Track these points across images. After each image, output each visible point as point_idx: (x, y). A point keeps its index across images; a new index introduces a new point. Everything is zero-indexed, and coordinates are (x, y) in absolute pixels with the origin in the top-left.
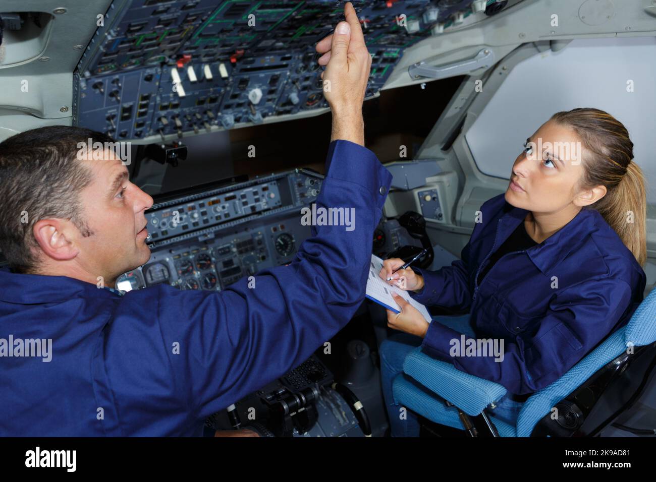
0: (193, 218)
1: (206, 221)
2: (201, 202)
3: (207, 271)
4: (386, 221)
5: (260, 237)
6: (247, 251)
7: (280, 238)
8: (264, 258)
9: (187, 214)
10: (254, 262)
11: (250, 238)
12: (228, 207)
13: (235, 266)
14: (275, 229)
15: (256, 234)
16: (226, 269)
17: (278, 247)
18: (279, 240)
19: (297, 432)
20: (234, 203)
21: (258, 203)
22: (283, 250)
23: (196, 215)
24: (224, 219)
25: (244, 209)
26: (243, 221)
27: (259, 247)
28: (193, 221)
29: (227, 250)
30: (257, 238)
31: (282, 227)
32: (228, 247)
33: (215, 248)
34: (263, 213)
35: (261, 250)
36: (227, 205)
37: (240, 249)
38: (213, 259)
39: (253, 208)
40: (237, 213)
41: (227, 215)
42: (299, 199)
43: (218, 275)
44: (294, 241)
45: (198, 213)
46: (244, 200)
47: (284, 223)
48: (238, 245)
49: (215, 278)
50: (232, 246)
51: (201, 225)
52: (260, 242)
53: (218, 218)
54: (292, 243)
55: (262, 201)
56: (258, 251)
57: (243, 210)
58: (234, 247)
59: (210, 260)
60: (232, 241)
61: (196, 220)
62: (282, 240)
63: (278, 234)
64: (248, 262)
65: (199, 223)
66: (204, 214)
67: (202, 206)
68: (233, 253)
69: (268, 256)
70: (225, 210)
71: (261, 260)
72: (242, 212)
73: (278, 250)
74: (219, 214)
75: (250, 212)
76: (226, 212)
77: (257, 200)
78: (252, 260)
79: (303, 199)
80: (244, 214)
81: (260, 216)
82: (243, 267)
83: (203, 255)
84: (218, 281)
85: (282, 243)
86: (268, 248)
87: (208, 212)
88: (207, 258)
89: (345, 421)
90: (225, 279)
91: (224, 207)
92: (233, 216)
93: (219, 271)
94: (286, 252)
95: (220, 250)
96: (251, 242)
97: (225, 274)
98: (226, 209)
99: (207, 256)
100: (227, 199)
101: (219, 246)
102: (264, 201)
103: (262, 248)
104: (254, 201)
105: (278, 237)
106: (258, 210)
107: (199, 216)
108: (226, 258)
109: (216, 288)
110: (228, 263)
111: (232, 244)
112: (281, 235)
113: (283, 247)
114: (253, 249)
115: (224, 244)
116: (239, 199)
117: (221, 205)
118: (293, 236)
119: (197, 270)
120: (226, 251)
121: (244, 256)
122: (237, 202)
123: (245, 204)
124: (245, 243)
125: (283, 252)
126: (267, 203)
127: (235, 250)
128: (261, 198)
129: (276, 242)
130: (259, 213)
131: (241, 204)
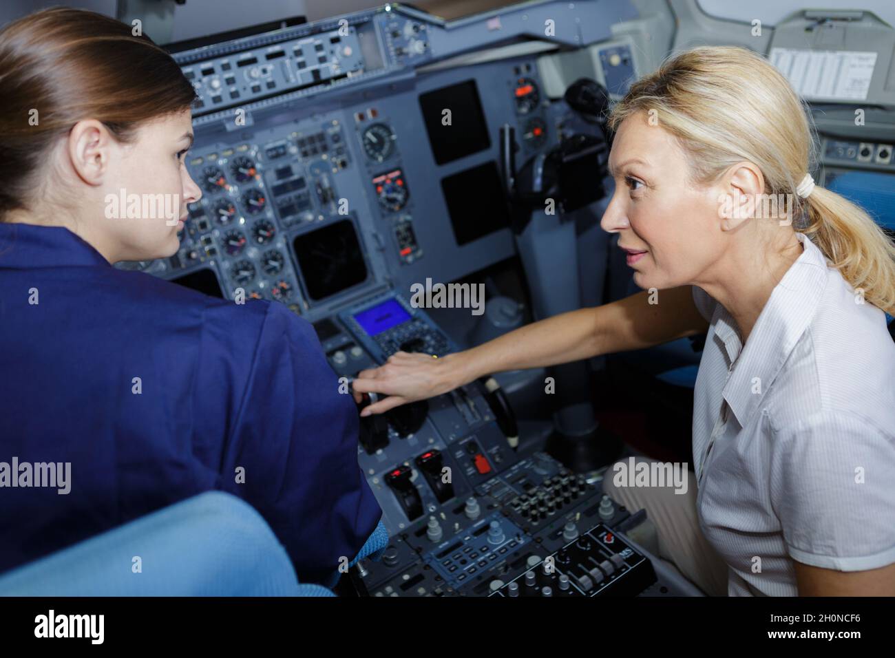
0: (214, 89)
1: (234, 95)
2: (225, 61)
3: (249, 186)
4: (547, 103)
5: (337, 129)
6: (315, 152)
7: (371, 130)
8: (344, 164)
9: (200, 81)
10: (328, 171)
11: (319, 130)
12: (272, 71)
13: (295, 177)
14: (362, 117)
15: (330, 125)
16: (280, 182)
17: (368, 147)
18: (369, 135)
19: (397, 434)
20: (283, 65)
21: (323, 65)
22: (376, 151)
23: (216, 84)
24: (265, 91)
25: (301, 75)
26: (299, 94)
27: (336, 146)
28: (213, 94)
29: (281, 151)
30: (331, 131)
31: (374, 113)
32: (283, 147)
33: (260, 148)
34: (333, 82)
35: (339, 152)
36: (270, 66)
37: (303, 149)
38: (258, 166)
39: (316, 73)
40: (288, 81)
41: (271, 85)
42: (394, 57)
43: (268, 192)
44: (394, 137)
45: (220, 79)
46: (300, 59)
47: (376, 104)
48: (301, 143)
49: (263, 197)
50: (290, 144)
51: (227, 101)
52: (337, 138)
53: (256, 89)
54: (392, 142)
55: (331, 61)
56: (334, 153)
57: (300, 77)
58: (293, 145)
59: (253, 167)
60: (288, 135)
61: (218, 93)
62: (375, 134)
63: (366, 124)
64: (317, 171)
65: (223, 98)
66: (230, 81)
67: (226, 67)
68: (292, 155)
69: (351, 160)
70: (266, 75)
71: (340, 168)
72: (297, 80)
73: (367, 151)
74: (256, 83)
75: (310, 79)
76: (270, 80)
77: (322, 60)
78: (325, 167)
79: (402, 57)
80: (300, 82)
81: (328, 88)
82: (309, 179)
83: (241, 159)
84: (268, 201)
85: (374, 140)
86: (350, 147)
87: (237, 80)
88: (248, 163)
89: (474, 416)
90: (280, 199)
91: (264, 71)
92: (281, 86)
93: (270, 185)
94: (381, 154)
95: (271, 150)
96: (321, 137)
97: (278, 190)
98: (269, 74)
99: (248, 160)
100: (270, 57)
101: (267, 143)
102: (335, 60)
103: (340, 148)
104: (316, 60)
105: (367, 130)
106: (323, 76)
107: (221, 86)
108: (281, 164)
109: (265, 214)
110: (284, 172)
111: (289, 141)
112: (372, 126)
113: (377, 147)
114: (325, 149)
115: (275, 141)
116: (291, 58)
117: (261, 67)
118: (393, 129)
119: (233, 184)
120: (278, 153)
121: (311, 160)
122: (287, 61)
123: (302, 65)
124: (311, 139)
125: (377, 154)
126: (339, 64)
127: (294, 150)
128: (329, 56)
129: (364, 138)
130: (327, 82)
131: (296, 66)
